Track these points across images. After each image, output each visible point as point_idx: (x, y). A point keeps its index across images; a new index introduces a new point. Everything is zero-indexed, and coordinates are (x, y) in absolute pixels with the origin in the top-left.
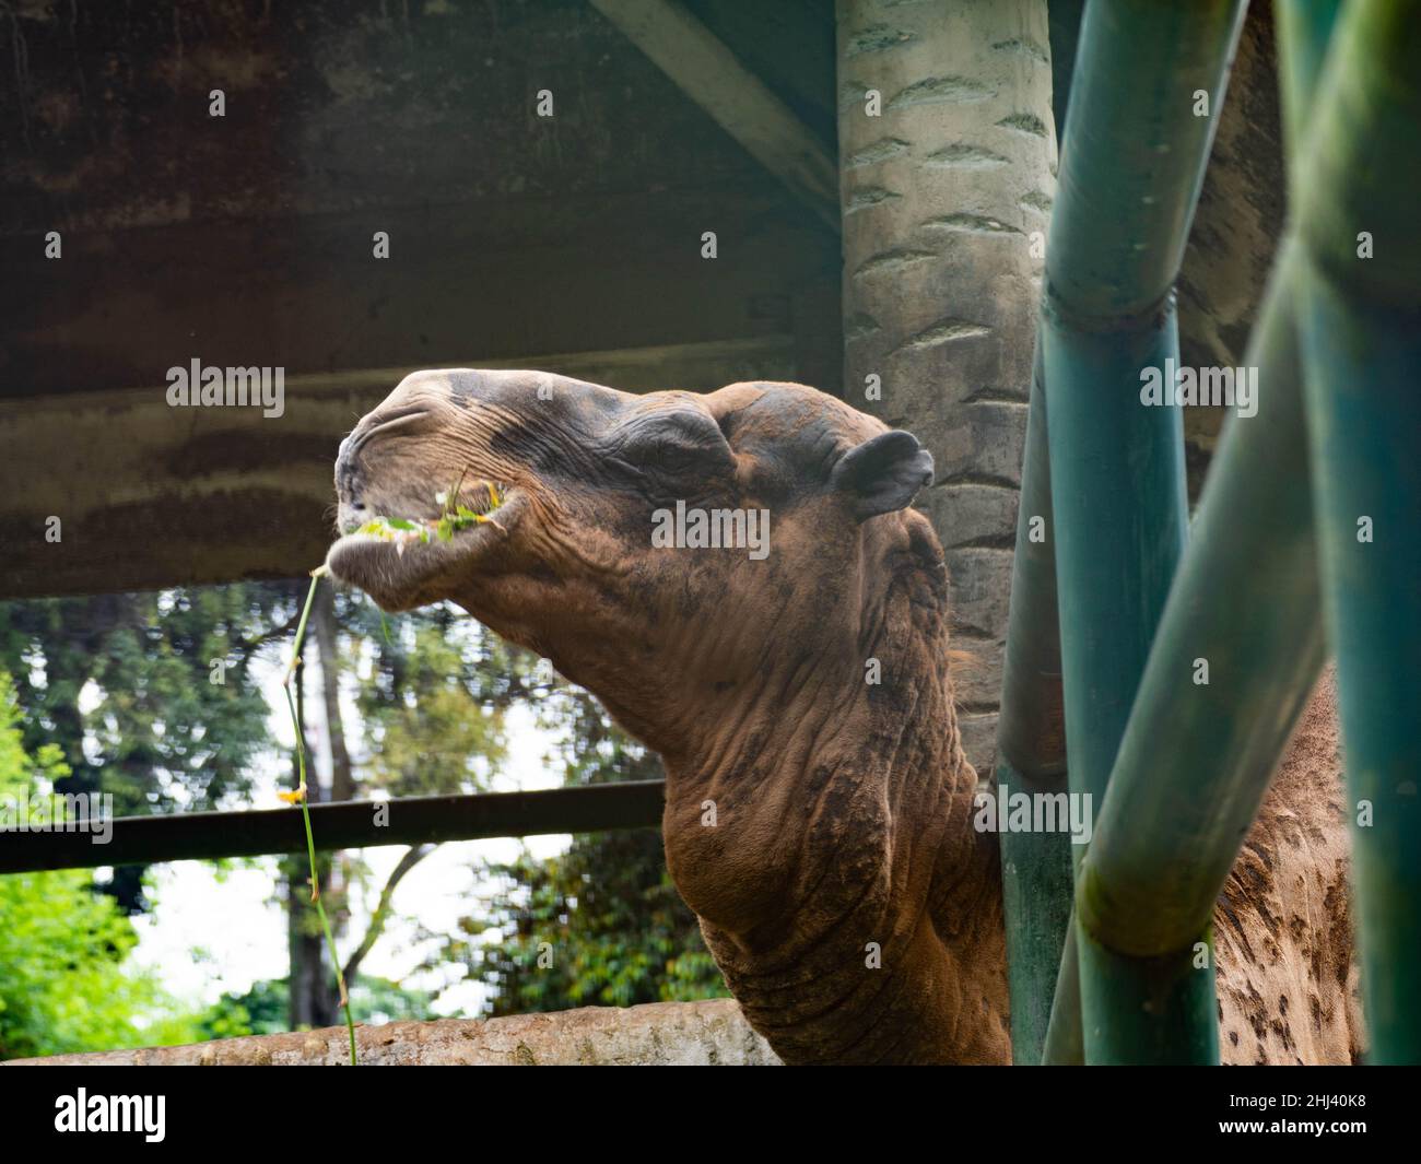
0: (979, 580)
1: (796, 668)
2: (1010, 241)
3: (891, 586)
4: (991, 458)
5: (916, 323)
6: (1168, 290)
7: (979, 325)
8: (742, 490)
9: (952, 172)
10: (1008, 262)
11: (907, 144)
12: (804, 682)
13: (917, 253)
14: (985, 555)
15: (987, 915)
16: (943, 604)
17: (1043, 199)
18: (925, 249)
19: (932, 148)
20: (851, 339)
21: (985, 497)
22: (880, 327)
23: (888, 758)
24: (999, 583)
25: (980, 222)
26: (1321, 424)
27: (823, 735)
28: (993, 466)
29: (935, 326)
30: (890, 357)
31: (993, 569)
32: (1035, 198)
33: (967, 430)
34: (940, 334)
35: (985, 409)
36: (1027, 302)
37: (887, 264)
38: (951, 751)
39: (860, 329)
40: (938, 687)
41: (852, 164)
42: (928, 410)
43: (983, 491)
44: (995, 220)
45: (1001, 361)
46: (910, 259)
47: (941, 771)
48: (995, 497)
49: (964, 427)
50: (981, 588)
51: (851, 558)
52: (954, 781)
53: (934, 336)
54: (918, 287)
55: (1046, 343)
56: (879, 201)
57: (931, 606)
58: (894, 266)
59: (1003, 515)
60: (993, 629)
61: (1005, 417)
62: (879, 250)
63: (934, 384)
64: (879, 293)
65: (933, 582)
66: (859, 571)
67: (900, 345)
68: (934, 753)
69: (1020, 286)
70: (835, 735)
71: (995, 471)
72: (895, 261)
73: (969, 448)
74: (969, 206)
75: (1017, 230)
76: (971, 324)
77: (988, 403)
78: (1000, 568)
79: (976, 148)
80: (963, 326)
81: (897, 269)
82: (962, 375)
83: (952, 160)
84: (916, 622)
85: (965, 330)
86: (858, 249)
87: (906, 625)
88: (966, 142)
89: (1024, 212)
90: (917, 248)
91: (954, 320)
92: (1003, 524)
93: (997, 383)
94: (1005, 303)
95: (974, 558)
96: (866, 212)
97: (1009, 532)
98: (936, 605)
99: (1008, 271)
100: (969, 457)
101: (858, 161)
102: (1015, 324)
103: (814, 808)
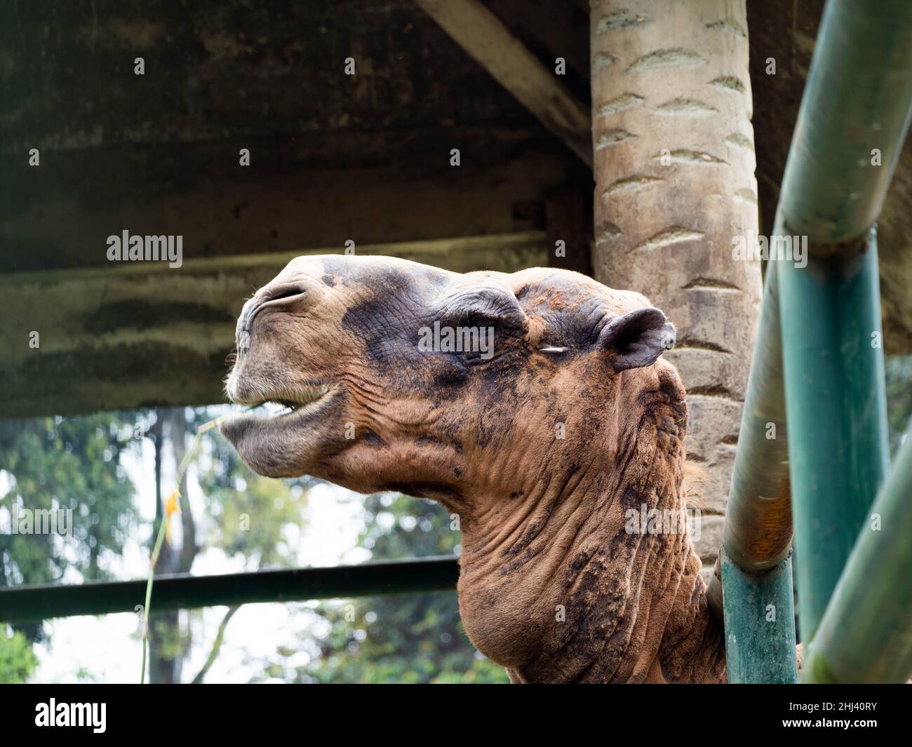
0: (695, 418)
1: (569, 478)
2: (718, 169)
3: (642, 418)
4: (704, 329)
5: (649, 230)
7: (695, 231)
8: (530, 348)
9: (676, 119)
10: (717, 185)
11: (643, 98)
12: (574, 488)
13: (649, 178)
14: (699, 400)
15: (702, 664)
16: (683, 431)
17: (742, 138)
18: (655, 175)
19: (662, 100)
20: (600, 241)
21: (700, 358)
22: (623, 233)
23: (634, 546)
24: (710, 421)
25: (696, 155)
27: (586, 529)
28: (705, 335)
29: (662, 232)
30: (629, 255)
31: (705, 411)
32: (735, 137)
33: (686, 308)
34: (667, 238)
35: (698, 293)
37: (627, 186)
38: (683, 541)
39: (607, 234)
40: (675, 495)
41: (601, 112)
42: (658, 294)
43: (698, 354)
44: (706, 154)
45: (711, 258)
46: (645, 183)
47: (673, 556)
48: (707, 358)
49: (684, 307)
50: (696, 425)
51: (609, 397)
52: (683, 564)
53: (662, 239)
54: (650, 204)
56: (622, 139)
58: (633, 188)
59: (713, 371)
60: (705, 454)
61: (714, 299)
62: (621, 176)
63: (662, 275)
64: (621, 208)
65: (676, 414)
66: (616, 407)
67: (637, 246)
68: (669, 543)
69: (725, 203)
70: (595, 529)
71: (707, 339)
72: (633, 184)
73: (688, 323)
74: (688, 145)
75: (723, 161)
76: (689, 230)
77: (702, 289)
78: (710, 410)
79: (694, 101)
80: (684, 232)
81: (635, 190)
82: (683, 268)
83: (676, 110)
85: (685, 235)
86: (605, 175)
87: (652, 448)
88: (686, 96)
89: (728, 148)
90: (649, 175)
91: (676, 228)
92: (713, 378)
93: (708, 275)
94: (714, 215)
95: (691, 403)
96: (612, 148)
97: (717, 383)
98: (677, 432)
99: (717, 192)
100: (688, 329)
101: (606, 110)
102: (722, 231)
103: (573, 582)
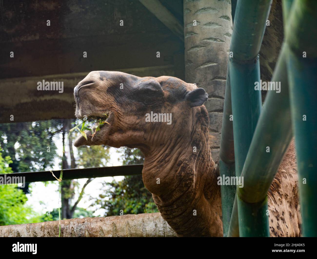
0: (215, 119)
1: (178, 139)
2: (222, 44)
3: (197, 121)
4: (218, 92)
5: (201, 62)
6: (257, 55)
7: (215, 62)
8: (165, 100)
9: (209, 28)
10: (222, 49)
11: (199, 22)
13: (201, 46)
14: (216, 114)
15: (216, 194)
16: (208, 125)
17: (229, 34)
18: (203, 45)
19: (205, 23)
20: (187, 66)
22: (193, 63)
23: (195, 159)
24: (220, 120)
25: (215, 39)
26: (291, 84)
27: (182, 154)
28: (218, 94)
29: (205, 63)
30: (195, 70)
31: (218, 117)
32: (227, 34)
33: (212, 86)
34: (206, 64)
35: (216, 81)
36: (226, 57)
37: (194, 49)
38: (209, 158)
39: (189, 63)
40: (206, 144)
41: (187, 27)
42: (204, 82)
43: (216, 100)
44: (218, 39)
45: (220, 70)
46: (200, 48)
47: (206, 162)
48: (219, 101)
49: (212, 85)
50: (215, 121)
51: (189, 114)
52: (209, 164)
54: (202, 54)
55: (230, 66)
56: (193, 35)
57: (205, 125)
58: (196, 49)
59: (220, 105)
60: (218, 130)
61: (221, 83)
62: (193, 46)
63: (205, 76)
64: (193, 56)
65: (206, 120)
67: (198, 67)
68: (205, 158)
69: (224, 54)
70: (184, 154)
72: (196, 48)
73: (213, 90)
74: (213, 36)
75: (223, 41)
76: (213, 62)
77: (217, 80)
78: (220, 117)
79: (215, 23)
80: (212, 63)
81: (197, 50)
82: (211, 74)
83: (209, 26)
84: (202, 129)
85: (212, 64)
86: (188, 45)
87: (200, 130)
88: (212, 22)
89: (225, 37)
90: (201, 45)
91: (209, 61)
92: (220, 107)
93: (219, 75)
94: (221, 57)
95: (214, 114)
96: (190, 37)
97: (222, 108)
98: (206, 125)
99: (222, 51)
100: (213, 92)
101: (188, 26)
102: (223, 62)
103: (178, 170)
